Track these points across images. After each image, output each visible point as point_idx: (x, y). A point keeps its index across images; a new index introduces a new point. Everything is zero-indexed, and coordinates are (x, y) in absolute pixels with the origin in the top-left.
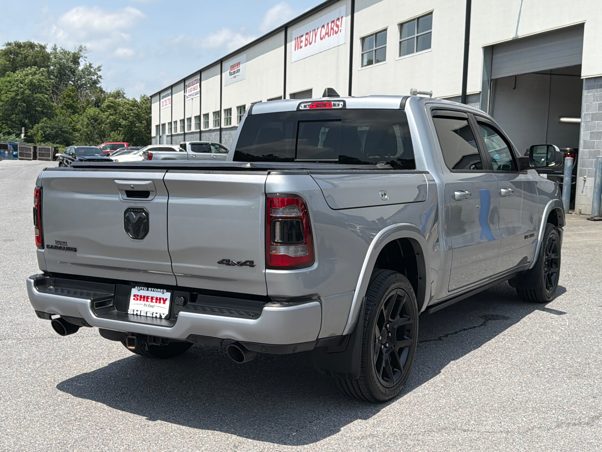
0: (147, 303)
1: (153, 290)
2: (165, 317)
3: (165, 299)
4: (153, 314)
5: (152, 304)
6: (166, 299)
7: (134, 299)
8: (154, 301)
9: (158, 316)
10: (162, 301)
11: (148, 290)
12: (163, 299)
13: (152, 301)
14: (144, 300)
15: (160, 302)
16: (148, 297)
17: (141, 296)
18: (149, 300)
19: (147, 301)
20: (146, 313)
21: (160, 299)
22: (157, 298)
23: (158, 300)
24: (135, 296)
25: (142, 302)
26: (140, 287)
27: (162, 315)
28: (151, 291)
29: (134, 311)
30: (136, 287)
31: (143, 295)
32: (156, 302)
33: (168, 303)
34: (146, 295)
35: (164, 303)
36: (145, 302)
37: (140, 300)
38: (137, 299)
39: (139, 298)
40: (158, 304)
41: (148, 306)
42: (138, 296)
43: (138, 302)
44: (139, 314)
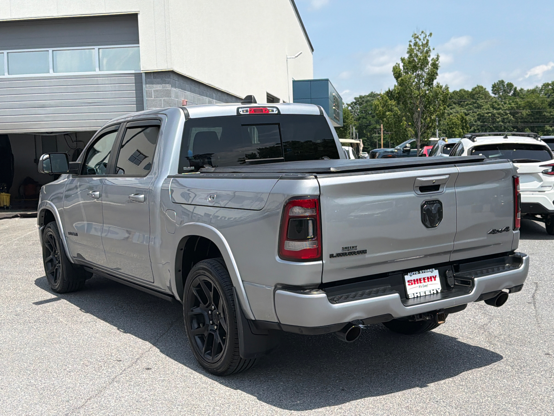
0: (421, 284)
1: (423, 272)
2: (441, 291)
3: (434, 276)
4: (430, 292)
5: (425, 284)
6: (436, 276)
7: (409, 285)
8: (426, 281)
9: (435, 292)
10: (433, 279)
11: (419, 273)
12: (433, 277)
13: (424, 282)
14: (418, 283)
15: (431, 280)
16: (420, 279)
17: (414, 280)
18: (422, 281)
19: (421, 282)
20: (425, 293)
21: (431, 277)
22: (428, 278)
23: (430, 279)
24: (409, 281)
25: (417, 285)
26: (412, 273)
27: (438, 290)
28: (422, 273)
29: (414, 295)
30: (409, 273)
31: (415, 279)
32: (428, 281)
33: (438, 279)
34: (418, 278)
35: (435, 280)
36: (419, 284)
37: (415, 283)
38: (412, 284)
39: (413, 282)
40: (430, 282)
41: (422, 286)
42: (411, 281)
43: (414, 285)
44: (419, 296)
